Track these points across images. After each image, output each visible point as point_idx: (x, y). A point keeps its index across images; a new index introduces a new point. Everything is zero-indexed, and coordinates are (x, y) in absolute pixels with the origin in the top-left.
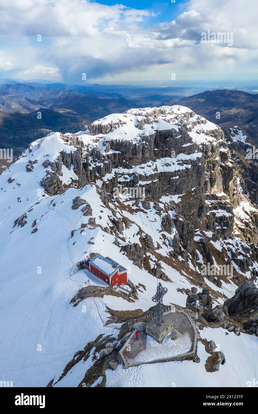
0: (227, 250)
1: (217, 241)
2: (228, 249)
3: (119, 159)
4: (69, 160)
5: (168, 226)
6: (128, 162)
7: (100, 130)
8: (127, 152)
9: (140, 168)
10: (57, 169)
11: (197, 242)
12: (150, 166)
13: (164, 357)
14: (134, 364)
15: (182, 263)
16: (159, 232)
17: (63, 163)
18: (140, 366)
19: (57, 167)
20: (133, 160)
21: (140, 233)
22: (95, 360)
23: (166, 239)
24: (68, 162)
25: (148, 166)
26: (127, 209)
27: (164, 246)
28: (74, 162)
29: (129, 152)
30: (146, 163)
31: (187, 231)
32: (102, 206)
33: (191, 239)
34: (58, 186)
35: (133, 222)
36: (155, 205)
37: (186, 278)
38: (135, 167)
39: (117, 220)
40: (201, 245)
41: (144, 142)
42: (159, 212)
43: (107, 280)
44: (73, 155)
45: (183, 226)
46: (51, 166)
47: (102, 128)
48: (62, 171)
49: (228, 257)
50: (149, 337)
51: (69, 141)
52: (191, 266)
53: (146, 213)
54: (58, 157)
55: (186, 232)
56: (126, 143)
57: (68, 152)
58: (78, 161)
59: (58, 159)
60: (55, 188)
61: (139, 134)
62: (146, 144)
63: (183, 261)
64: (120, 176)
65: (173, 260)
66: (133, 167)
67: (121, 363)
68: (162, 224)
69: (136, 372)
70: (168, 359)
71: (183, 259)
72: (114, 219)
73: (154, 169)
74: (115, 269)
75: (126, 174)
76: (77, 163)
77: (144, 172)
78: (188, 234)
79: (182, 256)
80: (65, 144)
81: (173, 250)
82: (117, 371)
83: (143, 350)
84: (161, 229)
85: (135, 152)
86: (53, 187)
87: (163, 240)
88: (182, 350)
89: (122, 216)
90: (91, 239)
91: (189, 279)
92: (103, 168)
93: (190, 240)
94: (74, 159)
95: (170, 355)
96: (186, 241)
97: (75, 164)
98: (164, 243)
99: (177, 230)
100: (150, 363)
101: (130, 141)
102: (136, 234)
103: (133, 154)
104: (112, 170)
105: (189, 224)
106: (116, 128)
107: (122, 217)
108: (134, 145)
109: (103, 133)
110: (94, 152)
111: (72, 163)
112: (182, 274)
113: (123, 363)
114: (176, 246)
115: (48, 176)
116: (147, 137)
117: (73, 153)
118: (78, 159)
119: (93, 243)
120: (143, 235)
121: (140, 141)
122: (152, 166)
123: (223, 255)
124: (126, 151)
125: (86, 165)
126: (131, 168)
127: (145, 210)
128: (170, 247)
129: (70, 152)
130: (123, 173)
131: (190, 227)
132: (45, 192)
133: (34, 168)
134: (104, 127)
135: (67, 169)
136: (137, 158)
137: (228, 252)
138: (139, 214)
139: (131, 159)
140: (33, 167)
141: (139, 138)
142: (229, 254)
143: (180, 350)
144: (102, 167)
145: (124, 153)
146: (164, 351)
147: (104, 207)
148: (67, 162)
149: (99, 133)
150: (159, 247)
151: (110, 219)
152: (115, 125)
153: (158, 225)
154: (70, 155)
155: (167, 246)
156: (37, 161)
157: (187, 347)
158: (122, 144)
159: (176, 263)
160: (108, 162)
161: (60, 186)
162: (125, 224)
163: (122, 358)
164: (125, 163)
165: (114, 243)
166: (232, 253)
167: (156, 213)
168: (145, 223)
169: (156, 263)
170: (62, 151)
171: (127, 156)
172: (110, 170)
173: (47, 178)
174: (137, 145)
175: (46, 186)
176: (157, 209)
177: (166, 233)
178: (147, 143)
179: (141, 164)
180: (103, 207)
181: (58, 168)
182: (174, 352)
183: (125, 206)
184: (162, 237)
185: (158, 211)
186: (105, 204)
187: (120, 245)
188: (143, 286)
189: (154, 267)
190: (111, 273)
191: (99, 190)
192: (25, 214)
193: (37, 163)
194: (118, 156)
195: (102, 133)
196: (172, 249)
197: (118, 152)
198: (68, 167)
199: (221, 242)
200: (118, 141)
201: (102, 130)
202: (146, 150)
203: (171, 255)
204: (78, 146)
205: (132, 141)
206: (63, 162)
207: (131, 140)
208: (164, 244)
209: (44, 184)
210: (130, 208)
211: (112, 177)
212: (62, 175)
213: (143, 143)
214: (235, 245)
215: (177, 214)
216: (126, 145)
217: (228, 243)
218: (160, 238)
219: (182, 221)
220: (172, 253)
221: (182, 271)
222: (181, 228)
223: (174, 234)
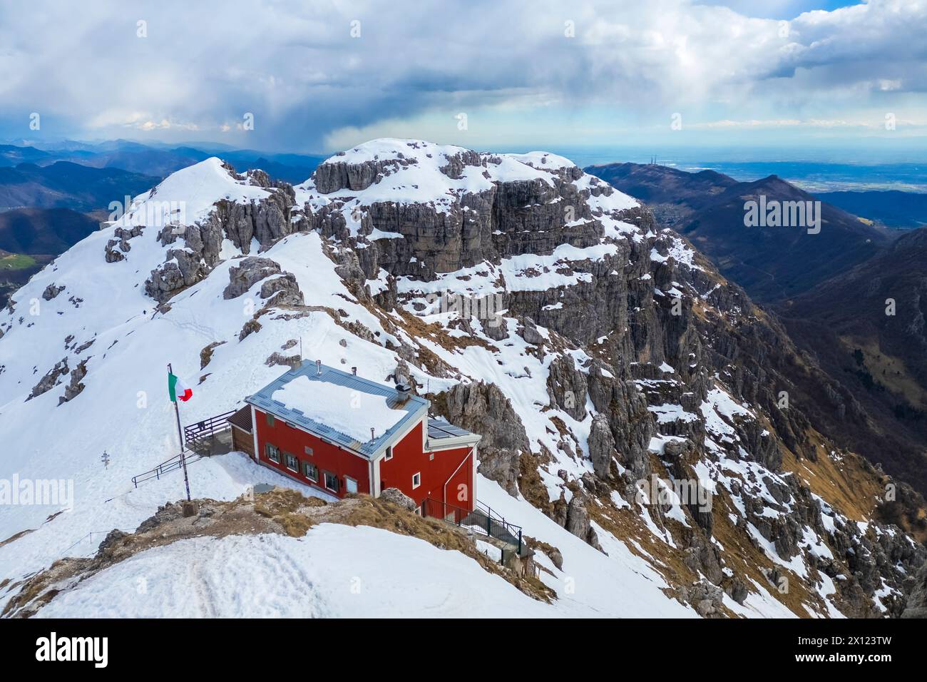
0: (730, 490)
1: (699, 462)
2: (732, 486)
3: (399, 255)
4: (243, 223)
5: (568, 391)
6: (423, 264)
7: (345, 179)
8: (419, 234)
9: (458, 278)
10: (202, 246)
11: (655, 454)
12: (484, 274)
15: (626, 515)
16: (544, 410)
17: (224, 233)
19: (202, 239)
20: (439, 258)
23: (567, 433)
24: (241, 230)
25: (478, 273)
26: (433, 335)
27: (562, 456)
28: (259, 231)
29: (426, 235)
30: (473, 266)
31: (629, 413)
32: (344, 297)
33: (643, 441)
36: (521, 326)
37: (649, 564)
38: (444, 275)
39: (402, 346)
40: (670, 465)
41: (466, 208)
42: (536, 347)
43: (350, 484)
44: (259, 210)
45: (614, 394)
46: (185, 238)
47: (349, 174)
48: (222, 257)
49: (736, 512)
51: (249, 178)
52: (652, 527)
53: (494, 349)
54: (210, 214)
55: (627, 415)
56: (418, 210)
57: (240, 202)
58: (273, 227)
59: (209, 220)
61: (450, 190)
62: (472, 213)
63: (625, 507)
64: (402, 300)
65: (596, 504)
66: (438, 277)
68: (548, 384)
71: (626, 503)
73: (495, 281)
74: (407, 411)
75: (420, 296)
77: (470, 289)
78: (630, 421)
79: (623, 493)
80: (235, 184)
81: (592, 471)
84: (546, 401)
85: (442, 235)
87: (557, 436)
91: (660, 567)
93: (640, 443)
94: (260, 221)
96: (627, 446)
97: (265, 236)
98: (562, 447)
101: (429, 205)
103: (438, 242)
104: (378, 271)
106: (388, 174)
108: (438, 215)
109: (352, 187)
110: (325, 217)
111: (254, 233)
112: (634, 551)
114: (602, 458)
115: (170, 262)
116: (474, 197)
117: (257, 203)
118: (273, 221)
121: (454, 205)
122: (490, 274)
123: (723, 505)
124: (417, 233)
126: (434, 278)
127: (492, 342)
128: (580, 459)
129: (248, 202)
130: (412, 291)
131: (635, 399)
133: (129, 248)
134: (355, 171)
135: (237, 250)
136: (448, 253)
137: (733, 497)
138: (473, 353)
139: (431, 253)
140: (126, 248)
141: (452, 199)
142: (738, 502)
145: (412, 238)
147: (353, 301)
148: (238, 231)
149: (341, 187)
150: (547, 458)
152: (386, 167)
153: (537, 388)
154: (249, 211)
155: (570, 455)
156: (142, 230)
158: (406, 213)
159: (607, 514)
164: (417, 265)
166: (746, 500)
167: (529, 351)
170: (223, 200)
171: (422, 245)
172: (372, 269)
173: (169, 267)
174: (448, 214)
175: (162, 292)
176: (529, 336)
177: (562, 415)
178: (475, 212)
179: (460, 268)
180: (348, 299)
181: (208, 243)
184: (553, 427)
185: (533, 344)
186: (354, 292)
189: (562, 495)
190: (379, 432)
191: (331, 246)
192: (64, 361)
193: (141, 234)
194: (397, 245)
195: (349, 186)
196: (589, 468)
197: (394, 235)
198: (241, 246)
199: (710, 465)
200: (394, 205)
201: (348, 179)
202: (473, 231)
203: (587, 485)
204: (276, 190)
205: (433, 205)
206: (226, 231)
207: (432, 203)
208: (561, 448)
209: (155, 286)
213: (464, 212)
214: (746, 477)
215: (591, 358)
216: (418, 216)
217: (728, 473)
218: (548, 430)
219: (611, 379)
220: (592, 480)
221: (632, 540)
222: (609, 399)
223: (589, 419)
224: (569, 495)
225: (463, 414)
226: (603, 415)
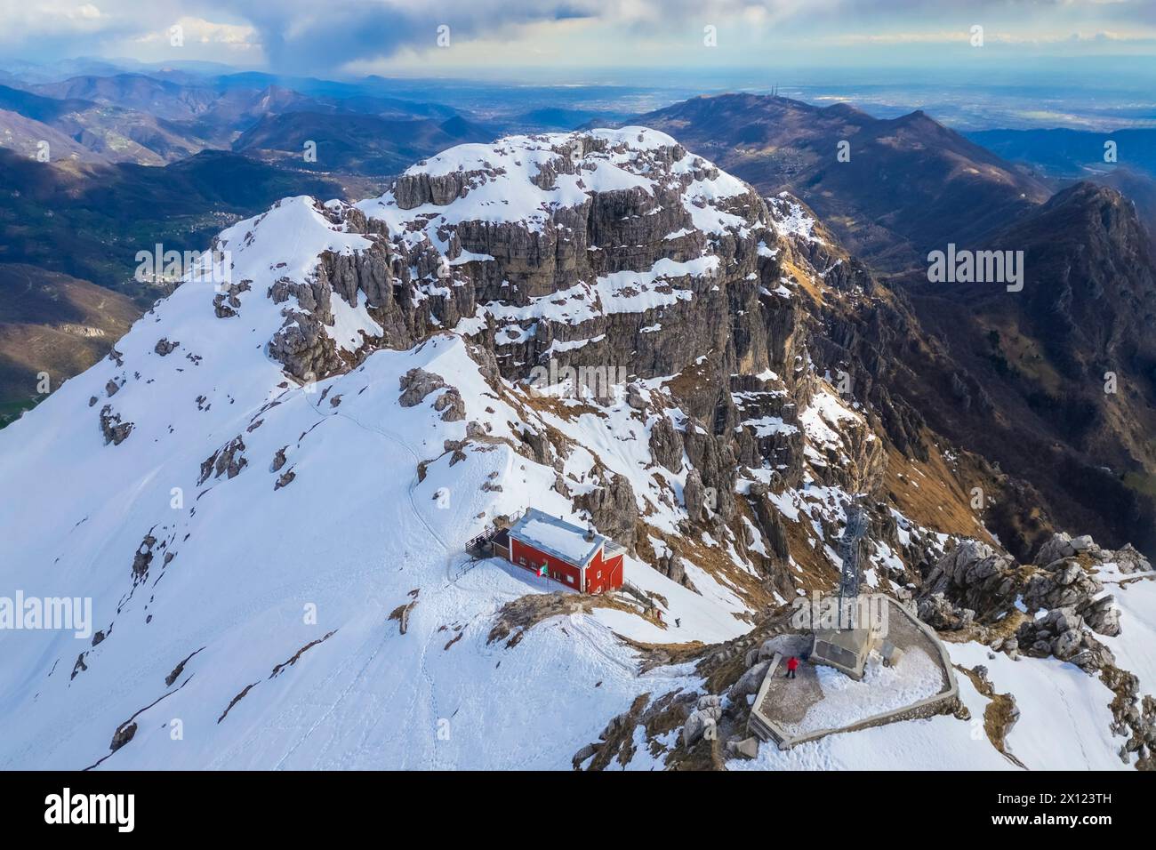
0: (810, 516)
1: (784, 492)
2: (812, 513)
3: (491, 279)
4: (351, 276)
5: (667, 449)
6: (515, 288)
7: (428, 193)
8: (512, 256)
9: (553, 302)
10: (316, 304)
11: (742, 494)
12: (580, 297)
13: (884, 711)
14: (810, 736)
15: (714, 552)
16: (646, 468)
17: (331, 286)
18: (826, 738)
19: (314, 296)
20: (532, 281)
21: (599, 470)
22: (664, 751)
23: (666, 486)
24: (348, 283)
25: (573, 296)
26: (552, 407)
27: (662, 507)
28: (365, 282)
29: (518, 257)
30: (569, 288)
31: (719, 463)
32: (489, 395)
33: (730, 487)
34: (325, 355)
35: (574, 442)
36: (627, 392)
37: (732, 592)
38: (539, 300)
39: (537, 434)
40: (753, 503)
41: (560, 226)
42: (640, 412)
43: (570, 579)
44: (364, 261)
45: (706, 449)
46: (298, 297)
47: (432, 187)
48: (332, 312)
49: (815, 536)
50: (824, 668)
51: (346, 221)
52: (737, 560)
53: (603, 415)
54: (317, 269)
55: (717, 466)
56: (509, 231)
57: (345, 253)
58: (379, 279)
59: (317, 275)
60: (315, 360)
61: (542, 203)
62: (567, 231)
63: (714, 545)
64: (498, 326)
65: (690, 545)
66: (531, 301)
67: (766, 736)
68: (650, 445)
69: (820, 755)
70: (893, 716)
71: (715, 542)
72: (526, 431)
73: (591, 304)
74: (594, 544)
75: (513, 323)
76: (378, 287)
77: (566, 315)
78: (719, 470)
79: (712, 534)
80: (334, 229)
81: (687, 517)
82: (764, 759)
83: (816, 702)
84: (648, 460)
85: (535, 256)
86: (310, 357)
87: (658, 490)
88: (921, 688)
89: (545, 424)
90: (491, 476)
91: (740, 593)
92: (451, 302)
93: (728, 489)
94: (365, 273)
95: (897, 705)
97: (372, 288)
98: (663, 499)
99: (691, 462)
100: (850, 729)
101: (521, 224)
102: (587, 474)
103: (531, 264)
104: (476, 308)
105: (722, 441)
106: (474, 186)
107: (545, 428)
108: (531, 234)
109: (436, 200)
110: (421, 255)
111: (360, 285)
112: (721, 582)
113: (775, 735)
114: (695, 506)
115: (291, 325)
116: (568, 212)
117: (361, 254)
118: (379, 273)
119: (498, 488)
120: (608, 475)
121: (548, 222)
122: (586, 297)
123: (804, 530)
124: (509, 255)
125: (402, 294)
126: (527, 303)
127: (602, 409)
128: (677, 508)
129: (352, 253)
130: (505, 318)
131: (724, 451)
132: (286, 376)
133: (240, 303)
134: (438, 184)
135: (346, 305)
136: (542, 275)
137: (813, 522)
138: (586, 421)
139: (524, 276)
140: (237, 303)
141: (545, 216)
142: (816, 526)
143: (918, 689)
144: (448, 297)
145: (504, 261)
146: (877, 695)
147: (496, 398)
148: (344, 284)
149: (423, 201)
150: (650, 510)
151: (514, 432)
152: (472, 178)
153: (642, 449)
154: (353, 263)
155: (669, 505)
156: (249, 284)
157: (933, 681)
158: (497, 233)
159: (699, 553)
160: (463, 284)
161: (332, 354)
162: (555, 446)
163: (764, 725)
164: (509, 289)
165: (555, 486)
166: (824, 524)
167: (634, 415)
168: (606, 446)
169: (667, 542)
170: (326, 251)
171: (515, 268)
172: (470, 308)
173: (291, 332)
174: (542, 234)
175: (287, 355)
176: (634, 402)
177: (663, 471)
178: (570, 230)
179: (554, 291)
180: (492, 397)
181: (320, 301)
182: (903, 694)
183: (545, 398)
184: (654, 482)
185: (637, 409)
186: (495, 388)
187: (571, 494)
188: (660, 598)
189: (665, 552)
190: (584, 556)
191: (472, 348)
192: (239, 438)
193: (248, 288)
194: (488, 268)
195: (432, 200)
196: (684, 515)
197: (485, 257)
198: (348, 299)
199: (793, 494)
200: (484, 224)
201: (431, 194)
202: (568, 251)
203: (683, 530)
204: (375, 235)
205: (525, 224)
206: (333, 284)
207: (524, 221)
208: (661, 500)
209: (280, 349)
210: (559, 403)
211: (479, 328)
212: (332, 323)
213: (558, 230)
214: (826, 502)
215: (687, 417)
216: (510, 236)
217: (810, 499)
218: (651, 485)
219: (705, 435)
220: (686, 526)
221: (719, 573)
222: (702, 455)
223: (685, 472)
224: (669, 553)
225: (600, 509)
226: (697, 470)
